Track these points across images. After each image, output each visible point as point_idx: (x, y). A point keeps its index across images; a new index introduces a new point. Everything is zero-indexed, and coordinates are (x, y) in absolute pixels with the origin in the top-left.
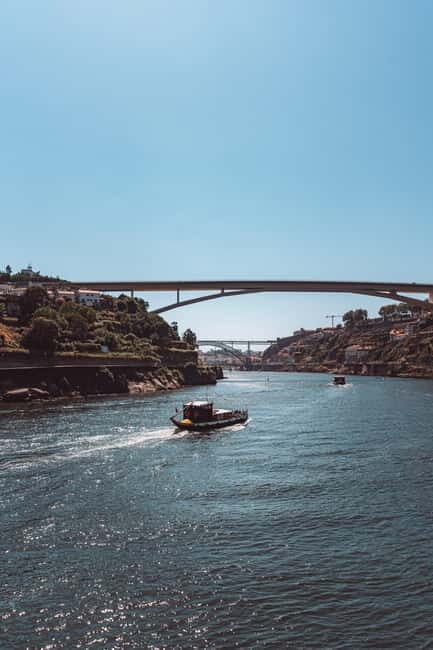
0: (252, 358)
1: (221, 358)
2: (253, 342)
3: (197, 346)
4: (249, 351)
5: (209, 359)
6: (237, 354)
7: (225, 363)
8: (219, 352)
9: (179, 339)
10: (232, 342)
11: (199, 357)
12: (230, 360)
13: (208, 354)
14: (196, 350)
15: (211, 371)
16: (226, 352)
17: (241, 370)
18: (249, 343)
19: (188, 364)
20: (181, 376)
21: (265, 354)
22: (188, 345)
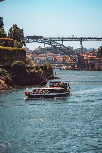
0: (85, 55)
1: (50, 57)
2: (86, 39)
3: (24, 43)
4: (81, 49)
5: (37, 57)
6: (68, 51)
7: (55, 62)
8: (48, 49)
9: (5, 36)
10: (63, 39)
11: (27, 56)
12: (60, 59)
13: (36, 52)
14: (23, 47)
15: (41, 70)
16: (55, 50)
17: (74, 69)
18: (81, 40)
19: (15, 62)
20: (8, 76)
21: (99, 52)
22: (16, 42)
